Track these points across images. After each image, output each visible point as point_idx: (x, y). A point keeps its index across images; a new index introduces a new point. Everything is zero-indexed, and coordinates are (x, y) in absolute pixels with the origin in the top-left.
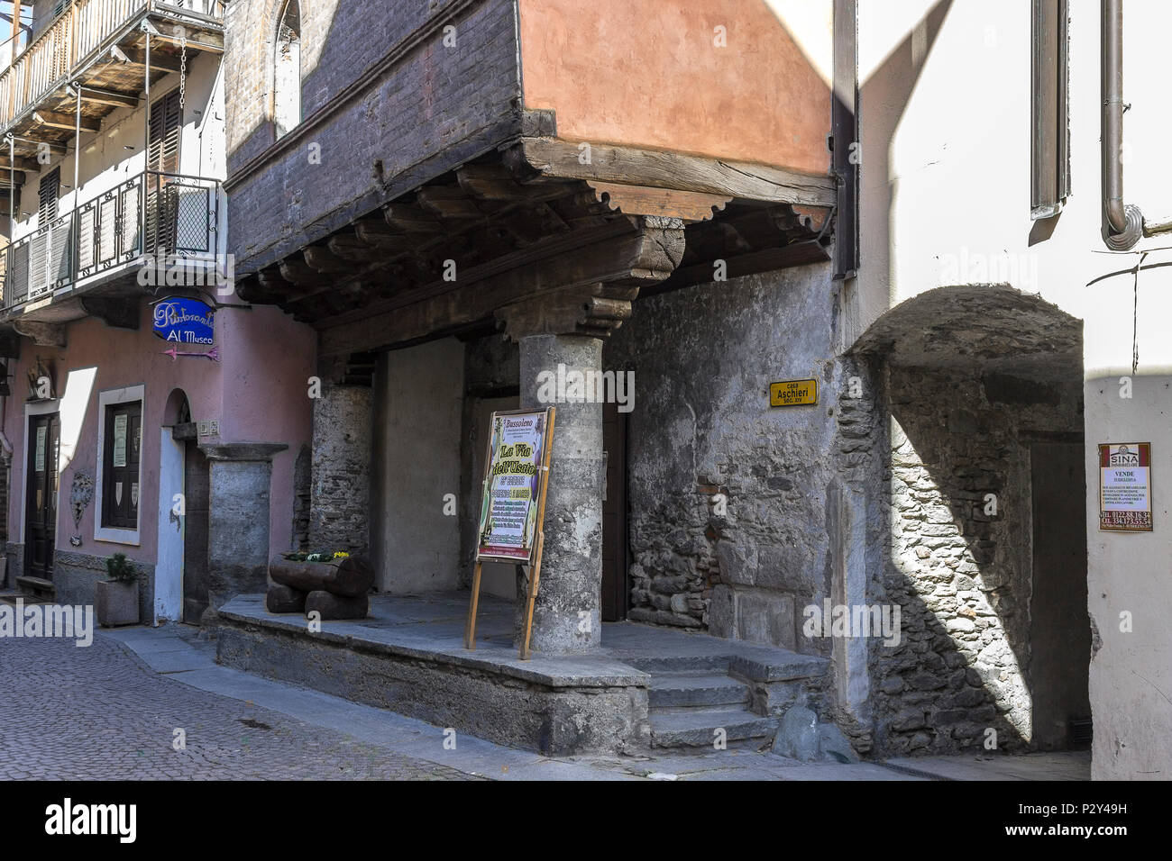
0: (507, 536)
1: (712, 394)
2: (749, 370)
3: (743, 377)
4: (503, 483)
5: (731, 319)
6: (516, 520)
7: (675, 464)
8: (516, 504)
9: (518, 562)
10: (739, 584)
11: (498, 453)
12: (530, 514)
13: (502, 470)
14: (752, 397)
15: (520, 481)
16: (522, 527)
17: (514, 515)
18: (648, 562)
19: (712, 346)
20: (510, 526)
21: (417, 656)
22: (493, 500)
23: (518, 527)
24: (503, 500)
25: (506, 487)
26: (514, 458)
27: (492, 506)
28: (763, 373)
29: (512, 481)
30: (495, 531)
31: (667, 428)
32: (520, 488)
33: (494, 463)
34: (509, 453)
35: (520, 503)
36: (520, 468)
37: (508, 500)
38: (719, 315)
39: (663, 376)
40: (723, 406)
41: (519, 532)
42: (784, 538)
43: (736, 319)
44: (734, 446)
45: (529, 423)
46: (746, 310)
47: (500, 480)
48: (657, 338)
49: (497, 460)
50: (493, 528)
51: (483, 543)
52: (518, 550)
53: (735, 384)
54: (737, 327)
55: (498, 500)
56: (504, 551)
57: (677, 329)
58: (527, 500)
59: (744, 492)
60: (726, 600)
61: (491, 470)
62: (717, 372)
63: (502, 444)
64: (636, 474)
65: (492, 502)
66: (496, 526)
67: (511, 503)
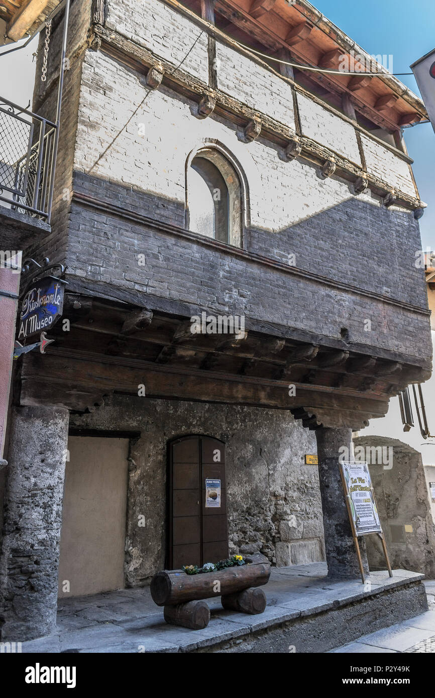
0: (367, 521)
1: (277, 455)
2: (294, 448)
3: (291, 450)
4: (357, 496)
5: (284, 426)
6: (369, 513)
7: (257, 487)
8: (366, 505)
9: (377, 532)
10: (293, 539)
11: (350, 482)
12: (374, 509)
13: (354, 489)
14: (296, 459)
15: (365, 494)
16: (373, 516)
17: (367, 511)
18: (236, 539)
19: (275, 435)
20: (367, 516)
21: (377, 592)
22: (355, 504)
23: (371, 516)
24: (359, 504)
25: (359, 498)
26: (358, 484)
27: (356, 507)
28: (301, 450)
29: (360, 495)
30: (361, 520)
31: (251, 469)
32: (365, 498)
33: (349, 486)
34: (355, 482)
35: (368, 505)
36: (362, 489)
37: (362, 504)
38: (278, 422)
39: (247, 444)
40: (282, 461)
41: (372, 519)
42: (313, 516)
43: (286, 426)
44: (289, 479)
45: (360, 468)
46: (291, 424)
47: (355, 494)
48: (242, 425)
49: (350, 485)
50: (360, 518)
51: (357, 527)
52: (374, 527)
53: (287, 452)
54: (287, 429)
55: (357, 504)
56: (368, 529)
57: (255, 423)
58: (371, 503)
59: (294, 498)
60: (286, 548)
61: (349, 489)
62: (279, 446)
63: (351, 477)
64: (229, 492)
65: (355, 506)
66: (361, 517)
67: (364, 505)
